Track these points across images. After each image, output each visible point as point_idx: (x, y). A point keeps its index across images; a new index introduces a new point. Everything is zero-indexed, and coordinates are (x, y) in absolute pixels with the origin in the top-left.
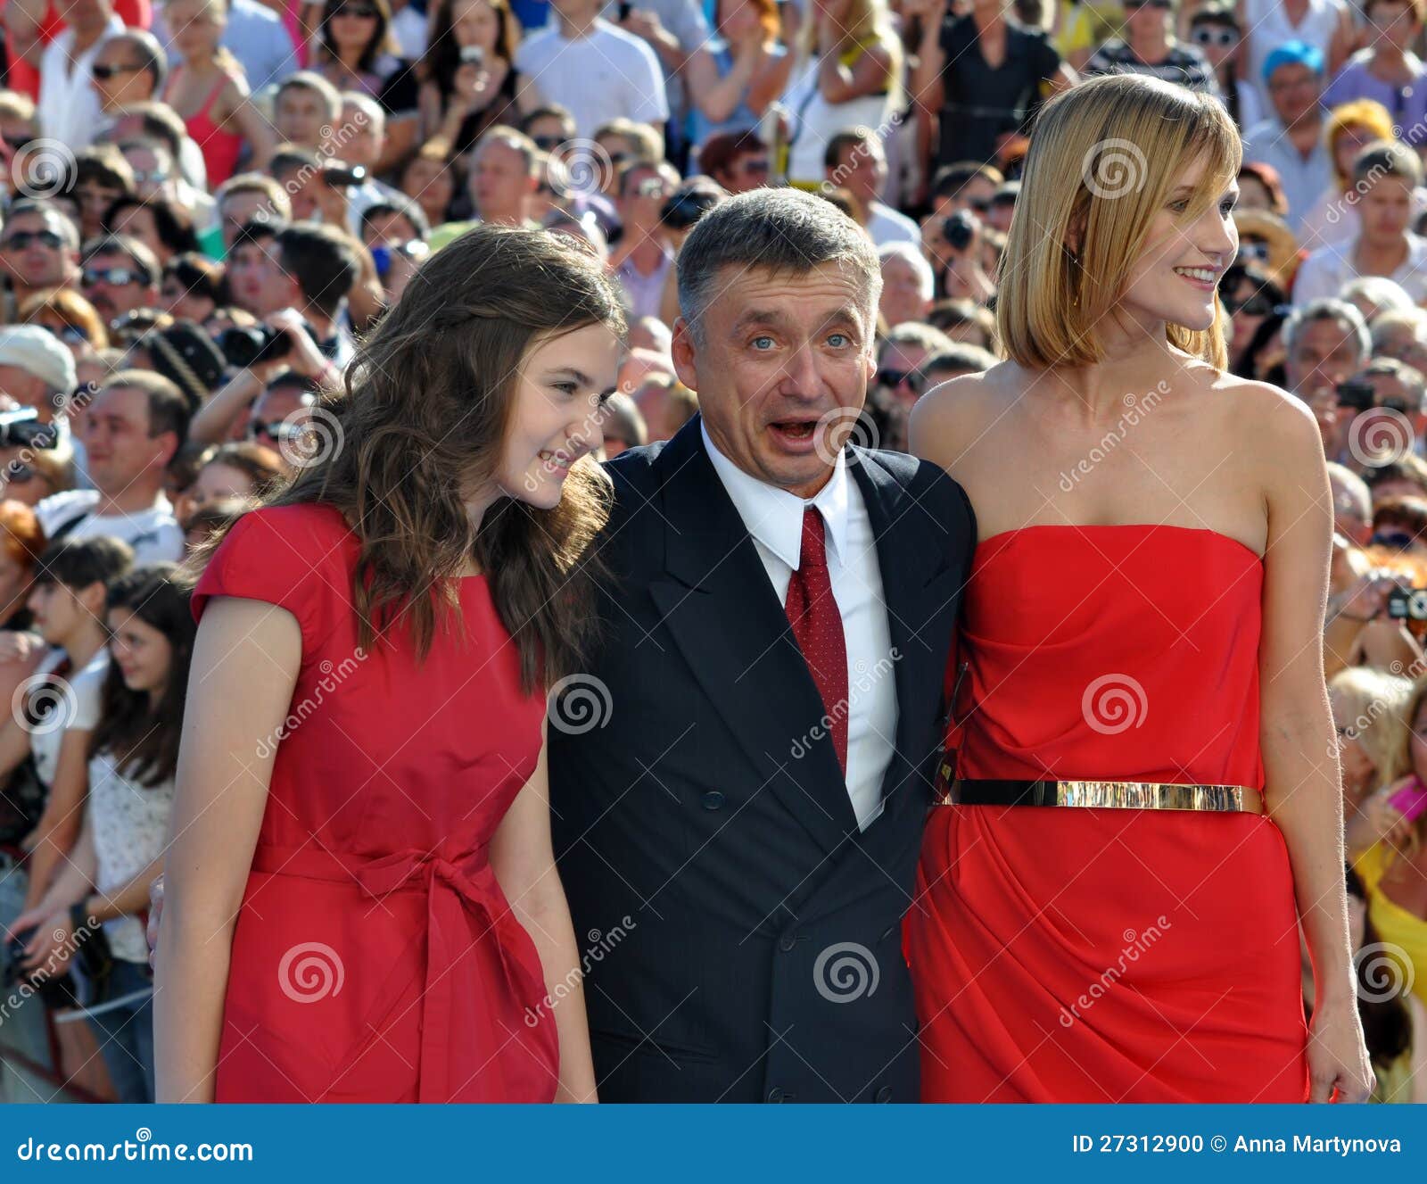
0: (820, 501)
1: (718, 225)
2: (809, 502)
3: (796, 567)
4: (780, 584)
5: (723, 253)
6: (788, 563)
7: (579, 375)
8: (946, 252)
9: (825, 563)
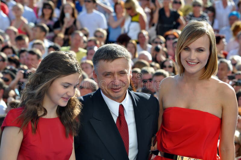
0: (123, 103)
1: (99, 52)
2: (120, 103)
3: (118, 116)
4: (115, 119)
5: (100, 58)
6: (116, 115)
7: (69, 84)
8: (155, 53)
9: (124, 115)
